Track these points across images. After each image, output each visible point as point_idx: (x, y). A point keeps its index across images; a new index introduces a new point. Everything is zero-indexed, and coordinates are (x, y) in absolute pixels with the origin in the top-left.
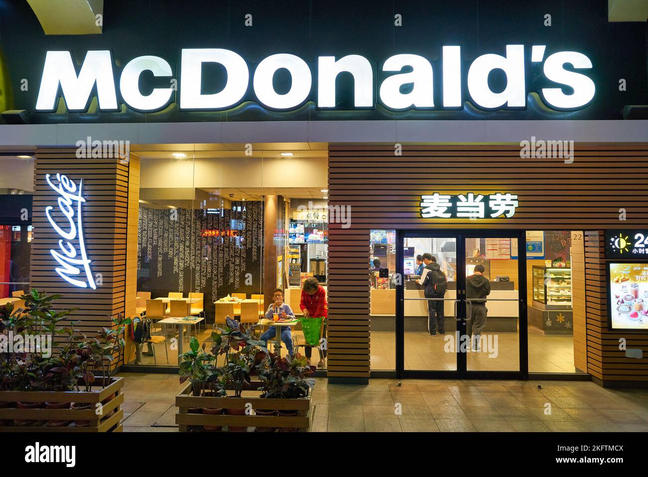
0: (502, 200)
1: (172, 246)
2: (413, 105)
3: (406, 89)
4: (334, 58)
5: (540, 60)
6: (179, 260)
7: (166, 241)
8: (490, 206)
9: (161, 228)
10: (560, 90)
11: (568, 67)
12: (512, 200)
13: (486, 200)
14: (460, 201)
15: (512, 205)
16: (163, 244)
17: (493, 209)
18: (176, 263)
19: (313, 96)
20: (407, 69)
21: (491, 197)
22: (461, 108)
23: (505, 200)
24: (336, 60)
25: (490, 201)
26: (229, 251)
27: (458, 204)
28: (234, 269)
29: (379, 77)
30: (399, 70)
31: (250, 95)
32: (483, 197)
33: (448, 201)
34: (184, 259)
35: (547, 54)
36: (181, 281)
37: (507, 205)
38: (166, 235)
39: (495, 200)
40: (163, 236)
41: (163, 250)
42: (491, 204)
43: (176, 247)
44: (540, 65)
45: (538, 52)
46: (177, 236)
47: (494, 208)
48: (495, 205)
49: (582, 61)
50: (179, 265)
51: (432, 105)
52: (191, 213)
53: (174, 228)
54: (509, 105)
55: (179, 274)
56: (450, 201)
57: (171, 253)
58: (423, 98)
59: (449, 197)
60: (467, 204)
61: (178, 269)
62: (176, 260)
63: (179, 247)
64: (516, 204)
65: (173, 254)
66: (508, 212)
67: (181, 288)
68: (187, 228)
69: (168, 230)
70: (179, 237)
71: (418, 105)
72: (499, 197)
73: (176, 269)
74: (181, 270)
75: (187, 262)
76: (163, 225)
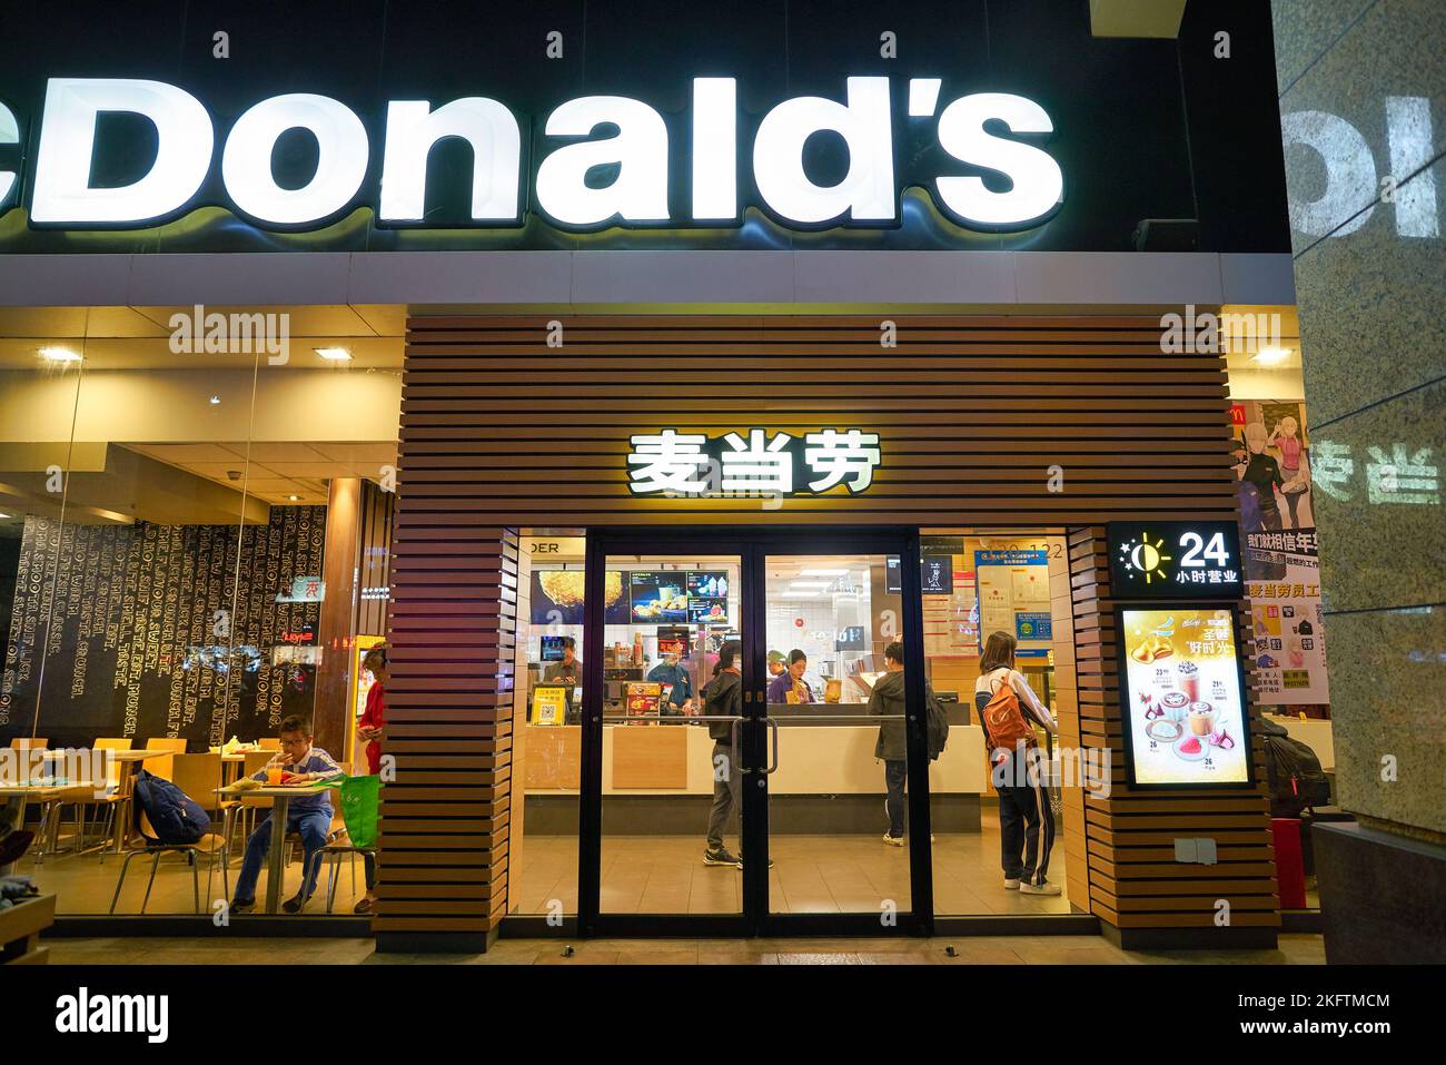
0: (838, 446)
1: (117, 619)
2: (618, 215)
3: (601, 177)
4: (425, 104)
5: (930, 112)
6: (130, 653)
7: (101, 605)
8: (808, 462)
9: (91, 574)
10: (978, 180)
11: (996, 128)
12: (863, 446)
13: (797, 447)
14: (730, 449)
15: (865, 460)
16: (93, 613)
17: (815, 470)
18: (121, 662)
19: (369, 193)
20: (605, 131)
21: (811, 439)
22: (736, 224)
23: (846, 446)
24: (432, 110)
25: (807, 450)
26: (261, 630)
27: (726, 456)
28: (271, 677)
29: (536, 147)
30: (586, 132)
31: (213, 191)
32: (789, 438)
33: (698, 449)
34: (144, 653)
35: (944, 100)
36: (132, 707)
37: (849, 460)
38: (103, 591)
39: (821, 446)
40: (95, 594)
41: (91, 628)
42: (811, 456)
43: (126, 621)
44: (929, 126)
45: (924, 94)
46: (130, 592)
47: (818, 468)
48: (820, 460)
49: (1030, 115)
50: (130, 666)
51: (663, 213)
52: (171, 536)
53: (124, 574)
54: (855, 215)
55: (126, 689)
56: (704, 449)
57: (112, 637)
58: (642, 198)
59: (702, 440)
60: (748, 457)
61: (128, 676)
62: (123, 654)
63: (135, 621)
64: (874, 456)
65: (118, 639)
66: (854, 476)
67: (130, 726)
68: (159, 574)
69: (109, 579)
70: (135, 595)
71: (629, 215)
72: (830, 437)
73: (120, 679)
74: (135, 681)
75: (151, 659)
76: (99, 565)
